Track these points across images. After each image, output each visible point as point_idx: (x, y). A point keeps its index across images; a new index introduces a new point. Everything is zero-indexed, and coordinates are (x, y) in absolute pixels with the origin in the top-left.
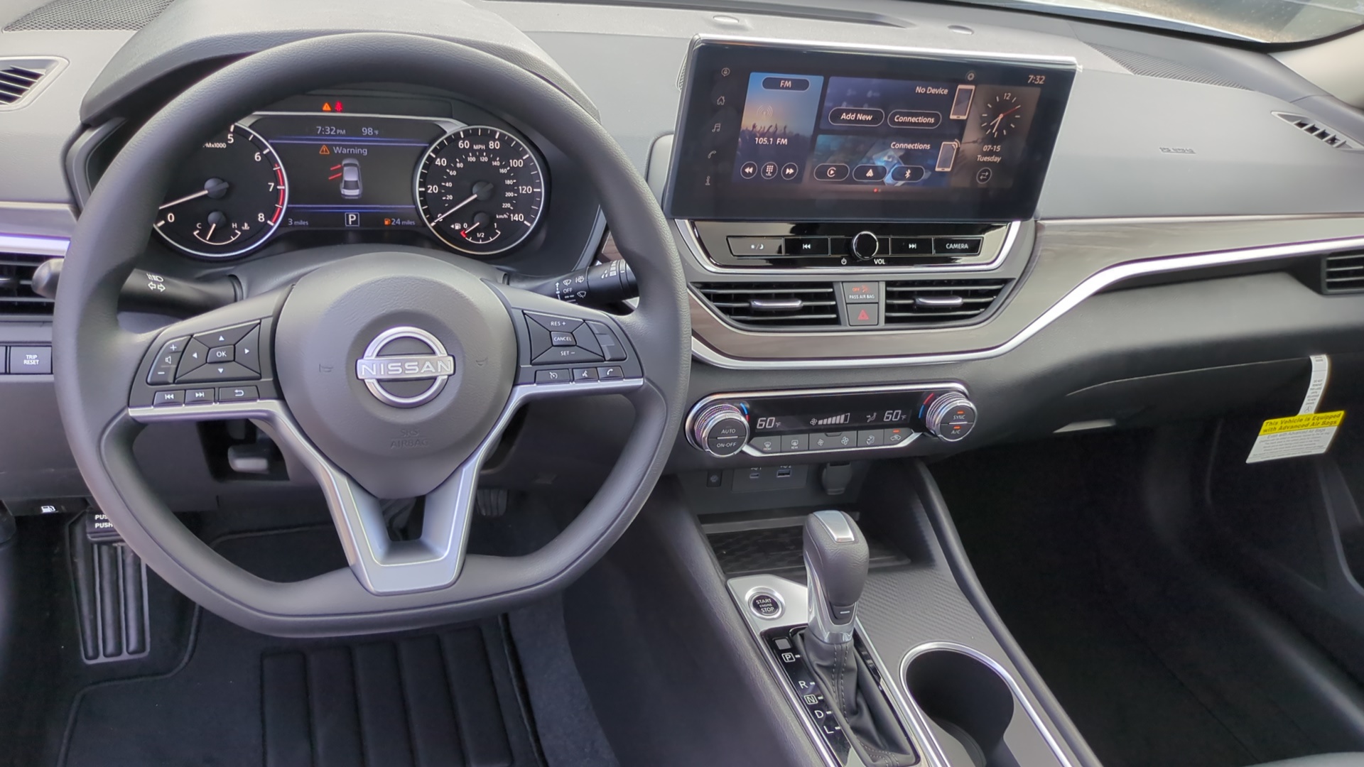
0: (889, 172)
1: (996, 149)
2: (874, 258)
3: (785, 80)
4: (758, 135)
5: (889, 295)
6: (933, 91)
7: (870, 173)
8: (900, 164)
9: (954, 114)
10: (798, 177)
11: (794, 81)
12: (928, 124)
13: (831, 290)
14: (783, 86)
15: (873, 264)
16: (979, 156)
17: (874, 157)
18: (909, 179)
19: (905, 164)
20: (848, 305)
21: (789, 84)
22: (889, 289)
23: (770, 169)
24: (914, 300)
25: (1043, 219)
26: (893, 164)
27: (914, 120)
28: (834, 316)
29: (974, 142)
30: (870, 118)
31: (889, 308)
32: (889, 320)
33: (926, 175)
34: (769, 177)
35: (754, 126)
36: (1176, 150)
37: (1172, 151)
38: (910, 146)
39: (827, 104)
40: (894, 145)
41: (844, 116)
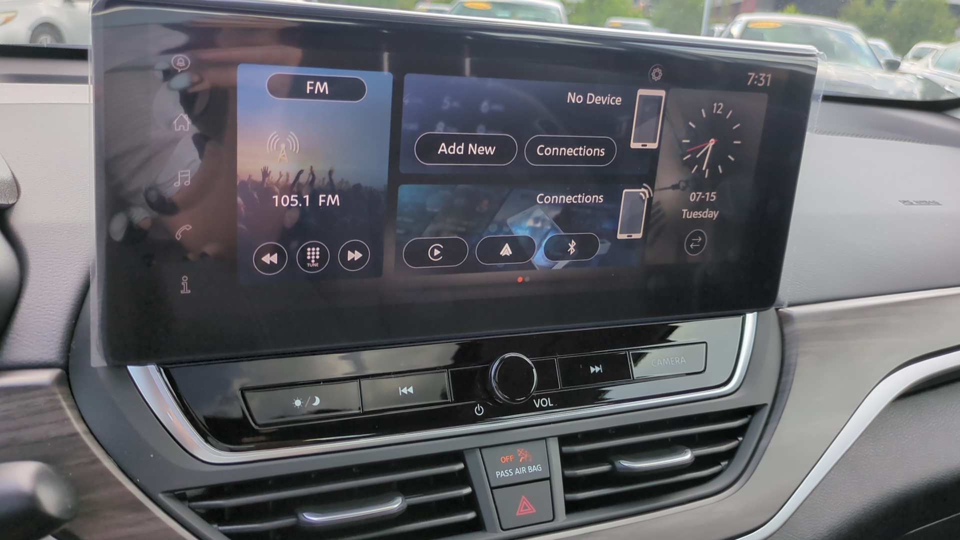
0: (540, 245)
1: (711, 198)
2: (533, 397)
3: (316, 79)
4: (277, 190)
5: (568, 461)
6: (598, 100)
7: (506, 251)
8: (557, 230)
9: (637, 140)
10: (375, 266)
11: (331, 81)
12: (595, 159)
13: (461, 466)
14: (312, 91)
15: (534, 409)
16: (685, 211)
17: (509, 221)
18: (575, 256)
19: (564, 232)
20: (494, 491)
21: (323, 87)
22: (566, 449)
23: (313, 254)
24: (612, 463)
25: (790, 305)
26: (545, 231)
27: (570, 152)
28: (471, 515)
29: (675, 187)
30: (491, 151)
31: (570, 484)
32: (572, 507)
33: (603, 248)
34: (314, 269)
35: (265, 173)
36: (920, 203)
37: (914, 203)
38: (569, 199)
39: (408, 126)
40: (542, 199)
41: (443, 149)
